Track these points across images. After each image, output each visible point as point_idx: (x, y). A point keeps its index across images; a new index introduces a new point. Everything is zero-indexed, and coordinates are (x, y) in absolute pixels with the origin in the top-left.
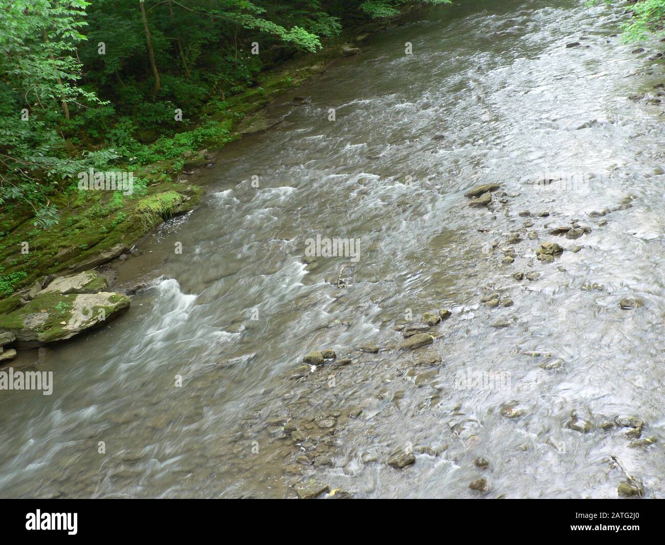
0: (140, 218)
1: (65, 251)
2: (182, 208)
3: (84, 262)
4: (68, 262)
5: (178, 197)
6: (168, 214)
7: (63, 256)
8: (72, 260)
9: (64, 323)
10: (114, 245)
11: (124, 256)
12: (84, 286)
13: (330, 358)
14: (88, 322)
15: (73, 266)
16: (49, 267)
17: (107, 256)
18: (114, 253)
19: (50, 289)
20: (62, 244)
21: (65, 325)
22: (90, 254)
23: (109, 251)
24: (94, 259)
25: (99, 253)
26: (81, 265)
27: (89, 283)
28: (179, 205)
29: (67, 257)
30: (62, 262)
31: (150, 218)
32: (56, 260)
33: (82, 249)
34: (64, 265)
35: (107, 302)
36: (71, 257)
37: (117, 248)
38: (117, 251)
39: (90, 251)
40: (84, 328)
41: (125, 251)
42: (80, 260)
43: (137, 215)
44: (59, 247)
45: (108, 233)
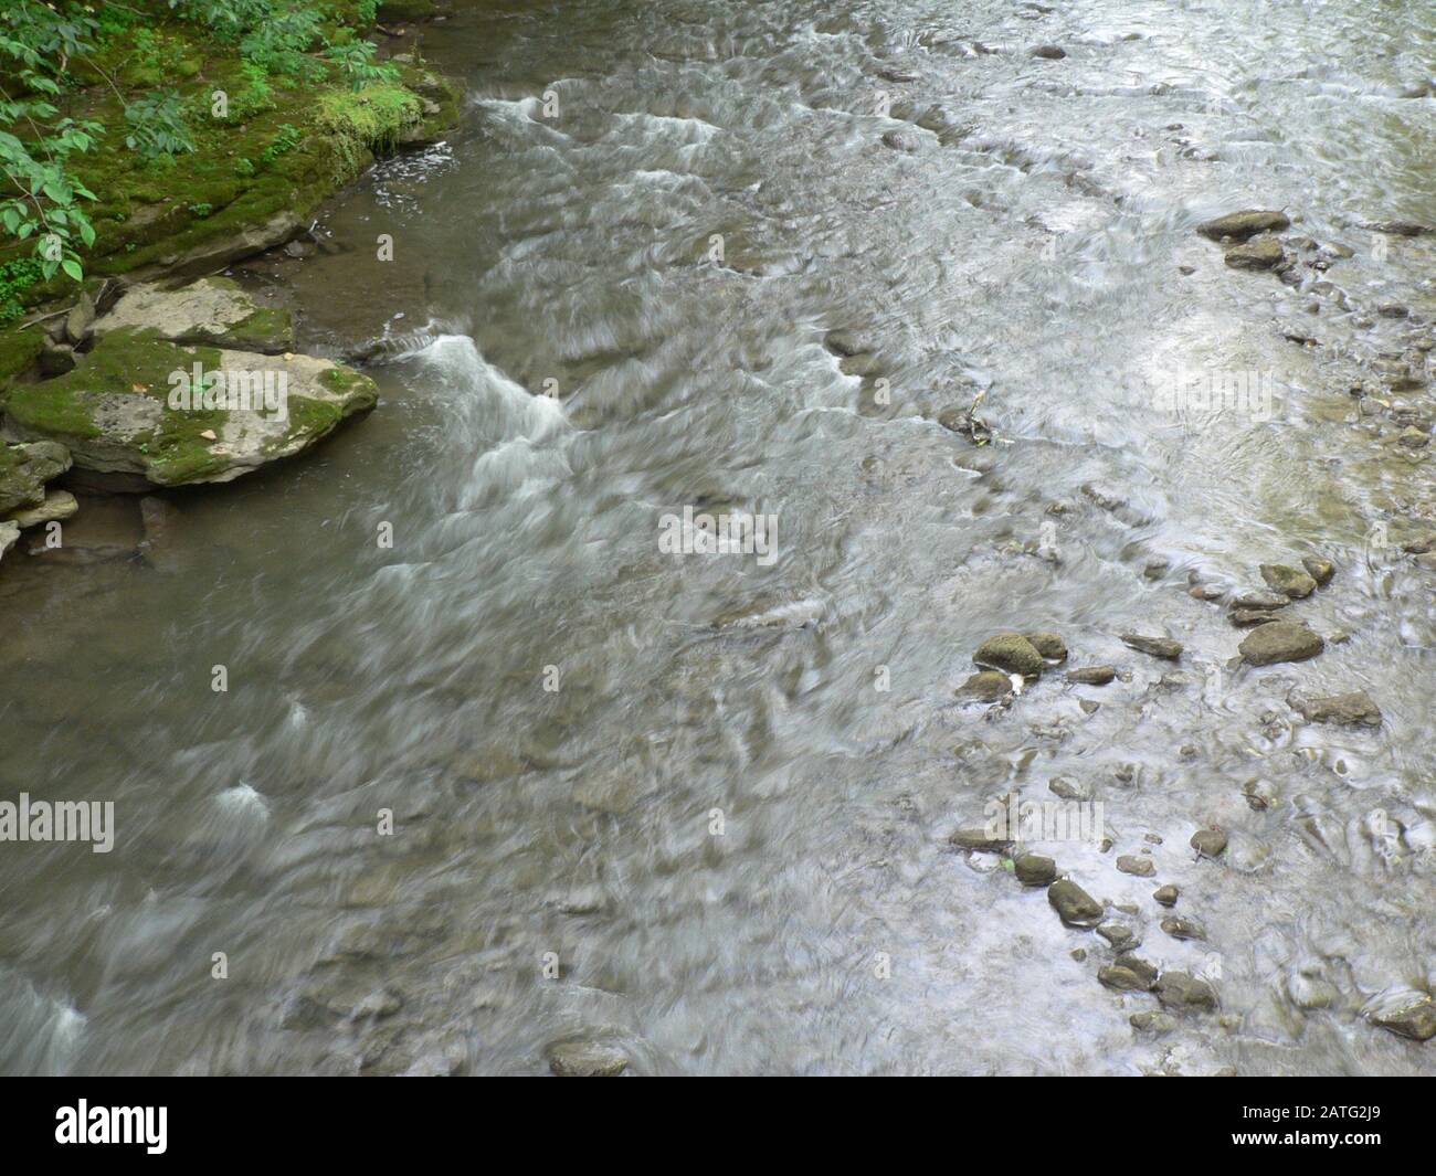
0: (330, 148)
1: (148, 216)
2: (421, 133)
3: (197, 249)
4: (158, 246)
5: (412, 100)
6: (387, 145)
7: (148, 228)
8: (169, 242)
9: (209, 434)
10: (273, 214)
11: (296, 248)
12: (233, 327)
13: (1053, 658)
14: (283, 442)
15: (171, 259)
16: (109, 254)
17: (254, 240)
18: (273, 236)
19: (124, 321)
20: (138, 191)
21: (213, 442)
22: (215, 232)
23: (262, 227)
24: (223, 247)
25: (239, 231)
26: (190, 257)
27: (245, 320)
28: (414, 123)
29: (156, 231)
30: (145, 243)
31: (350, 148)
32: (130, 236)
33: (194, 216)
34: (147, 252)
35: (316, 387)
36: (168, 234)
37: (281, 223)
38: (281, 231)
39: (213, 224)
40: (274, 458)
41: (298, 234)
42: (188, 245)
43: (324, 138)
44: (133, 198)
45: (253, 176)
